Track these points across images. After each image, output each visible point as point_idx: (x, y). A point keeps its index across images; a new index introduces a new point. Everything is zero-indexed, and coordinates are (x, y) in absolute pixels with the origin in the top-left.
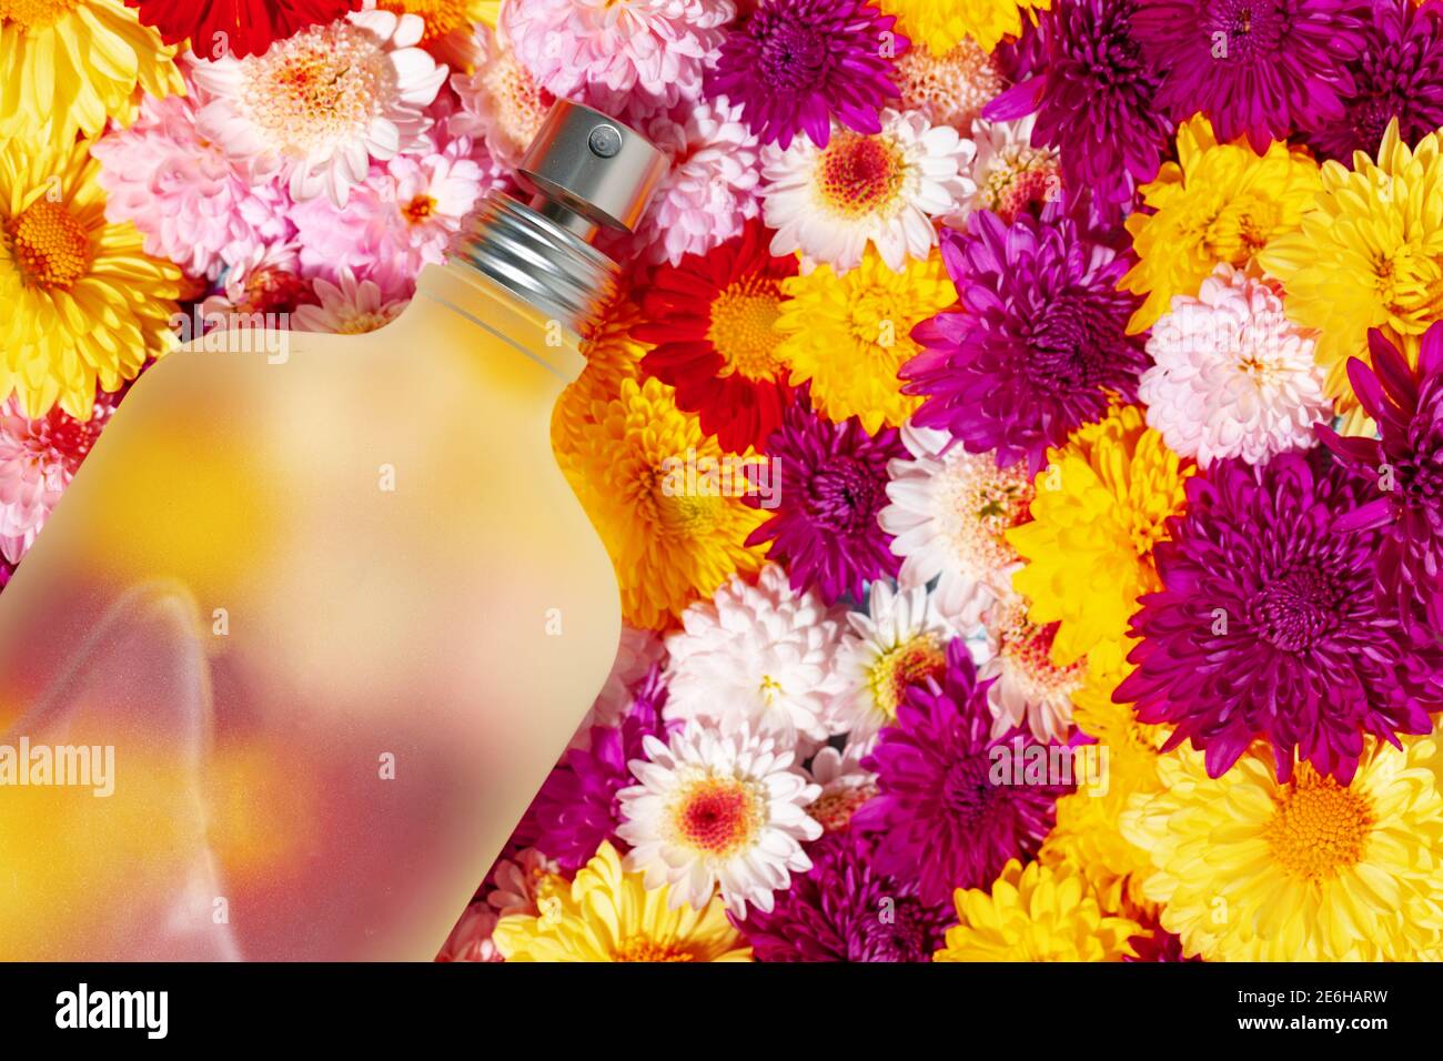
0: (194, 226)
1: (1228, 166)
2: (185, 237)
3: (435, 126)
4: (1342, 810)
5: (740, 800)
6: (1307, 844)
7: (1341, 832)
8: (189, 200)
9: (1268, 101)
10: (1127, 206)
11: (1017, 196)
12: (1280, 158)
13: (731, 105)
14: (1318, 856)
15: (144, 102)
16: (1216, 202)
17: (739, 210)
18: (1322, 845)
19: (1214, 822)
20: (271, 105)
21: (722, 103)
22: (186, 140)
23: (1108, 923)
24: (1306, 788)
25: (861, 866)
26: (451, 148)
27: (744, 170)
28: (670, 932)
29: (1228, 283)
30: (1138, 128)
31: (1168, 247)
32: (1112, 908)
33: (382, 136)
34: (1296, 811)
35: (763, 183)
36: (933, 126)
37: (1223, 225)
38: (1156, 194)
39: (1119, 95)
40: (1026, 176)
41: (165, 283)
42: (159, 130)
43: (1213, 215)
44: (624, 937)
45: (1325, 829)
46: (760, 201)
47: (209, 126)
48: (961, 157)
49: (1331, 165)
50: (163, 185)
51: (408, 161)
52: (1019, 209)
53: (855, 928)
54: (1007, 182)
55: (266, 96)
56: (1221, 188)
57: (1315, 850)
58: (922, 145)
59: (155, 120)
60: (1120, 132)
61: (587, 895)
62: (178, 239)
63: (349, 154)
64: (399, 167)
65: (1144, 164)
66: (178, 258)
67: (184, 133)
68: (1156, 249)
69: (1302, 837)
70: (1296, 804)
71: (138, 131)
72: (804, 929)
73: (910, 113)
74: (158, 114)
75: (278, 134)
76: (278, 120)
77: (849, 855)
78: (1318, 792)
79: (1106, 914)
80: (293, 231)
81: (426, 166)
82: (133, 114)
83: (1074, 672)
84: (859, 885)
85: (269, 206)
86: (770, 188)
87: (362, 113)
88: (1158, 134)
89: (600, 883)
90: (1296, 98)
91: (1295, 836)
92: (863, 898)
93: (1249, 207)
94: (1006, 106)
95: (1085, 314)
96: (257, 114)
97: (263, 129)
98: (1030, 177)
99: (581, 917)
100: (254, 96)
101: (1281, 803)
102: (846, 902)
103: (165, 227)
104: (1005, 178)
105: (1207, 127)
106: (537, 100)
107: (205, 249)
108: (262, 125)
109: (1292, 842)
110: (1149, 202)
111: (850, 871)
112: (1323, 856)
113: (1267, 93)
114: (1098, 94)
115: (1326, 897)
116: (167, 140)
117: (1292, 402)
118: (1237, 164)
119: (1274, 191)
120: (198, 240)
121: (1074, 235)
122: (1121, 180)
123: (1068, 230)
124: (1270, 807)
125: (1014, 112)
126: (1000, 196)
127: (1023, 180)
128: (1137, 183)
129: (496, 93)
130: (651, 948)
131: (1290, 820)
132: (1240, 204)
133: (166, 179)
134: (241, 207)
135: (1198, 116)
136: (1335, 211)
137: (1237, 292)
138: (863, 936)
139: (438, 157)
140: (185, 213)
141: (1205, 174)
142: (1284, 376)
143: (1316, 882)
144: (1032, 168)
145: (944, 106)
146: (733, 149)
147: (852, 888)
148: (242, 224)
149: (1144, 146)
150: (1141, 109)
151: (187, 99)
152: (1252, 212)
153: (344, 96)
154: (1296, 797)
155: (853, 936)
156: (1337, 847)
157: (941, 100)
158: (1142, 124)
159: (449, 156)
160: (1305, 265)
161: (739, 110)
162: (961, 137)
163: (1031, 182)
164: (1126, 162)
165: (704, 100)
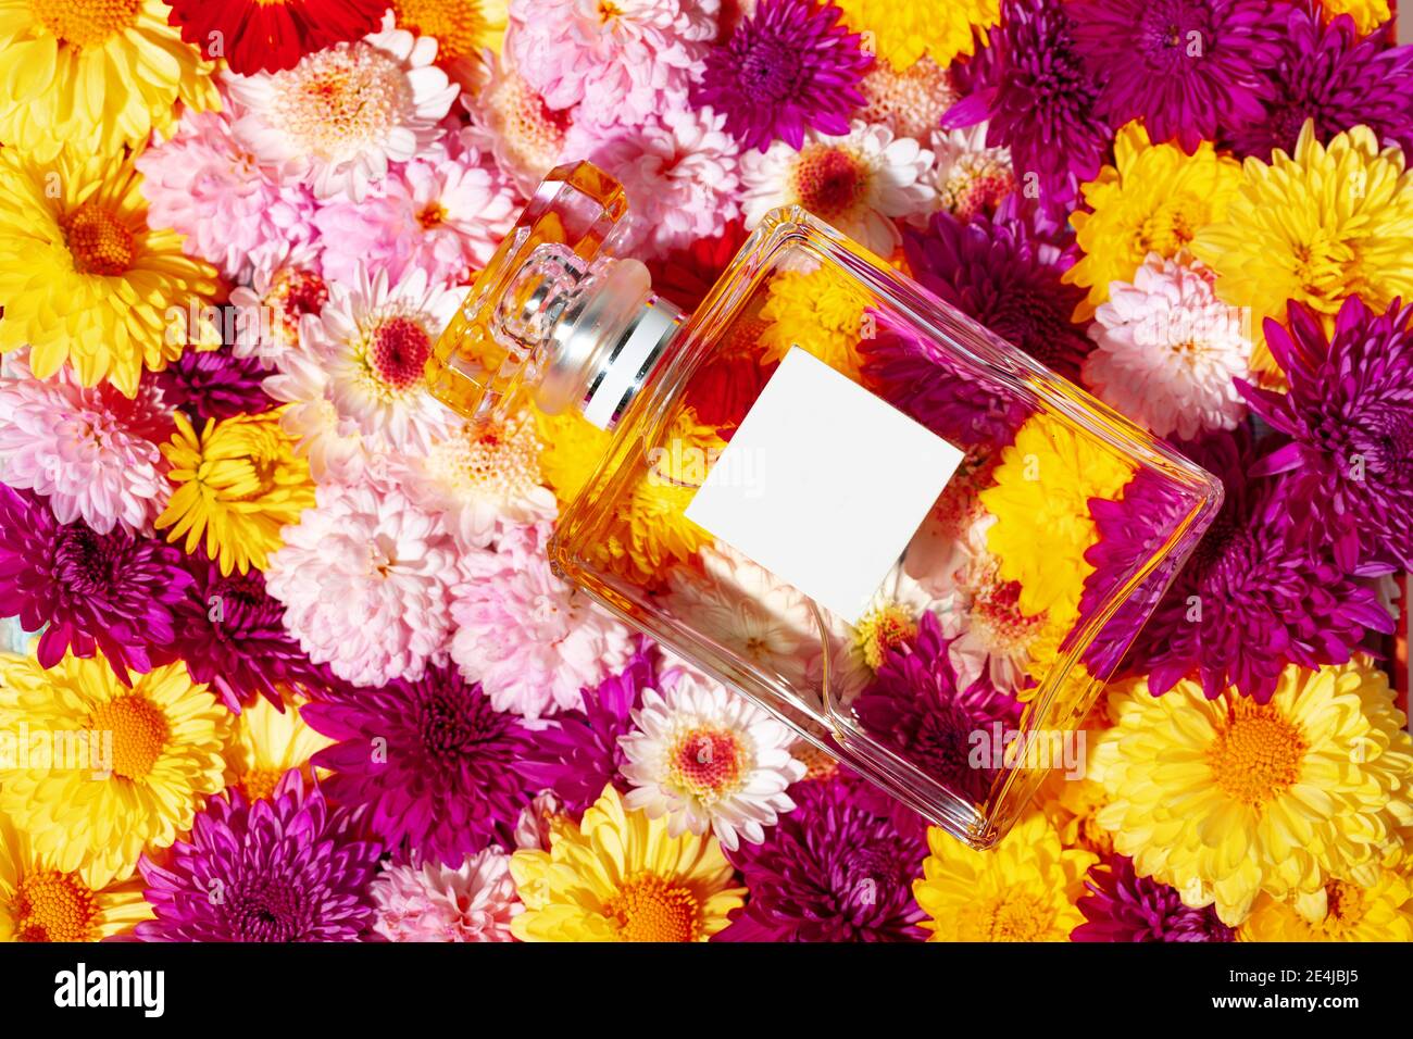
0: (228, 228)
1: (1161, 167)
2: (221, 238)
3: (447, 136)
4: (1277, 736)
5: (731, 742)
6: (1246, 766)
7: (1277, 755)
8: (225, 204)
9: (1196, 106)
10: (1071, 205)
11: (972, 199)
12: (1209, 161)
13: (716, 113)
14: (1257, 779)
15: (184, 116)
16: (1150, 199)
17: (720, 211)
18: (1260, 767)
19: (1161, 746)
20: (300, 113)
21: (707, 112)
22: (223, 147)
23: (1068, 854)
24: (1244, 719)
25: (840, 810)
26: (463, 157)
27: (726, 174)
28: (671, 868)
29: (1160, 270)
30: (1079, 132)
31: (1108, 239)
32: (1071, 840)
33: (401, 143)
34: (1235, 738)
35: (741, 188)
36: (896, 137)
37: (1156, 221)
38: (1096, 193)
39: (1064, 101)
40: (980, 181)
41: (204, 279)
42: (198, 140)
43: (1148, 214)
44: (628, 871)
45: (1262, 753)
46: (739, 205)
47: (243, 136)
48: (921, 166)
49: (1252, 162)
50: (202, 188)
51: (424, 166)
52: (975, 211)
53: (837, 860)
54: (963, 187)
55: (296, 105)
56: (1155, 188)
57: (1254, 772)
58: (885, 156)
59: (194, 132)
60: (1064, 134)
61: (596, 830)
62: (213, 240)
63: (369, 160)
64: (414, 173)
65: (1085, 164)
66: (213, 258)
67: (220, 142)
68: (1098, 242)
69: (1241, 760)
70: (1234, 733)
71: (179, 141)
72: (791, 863)
73: (876, 127)
74: (196, 127)
75: (307, 140)
76: (307, 126)
77: (829, 798)
78: (1255, 722)
79: (1065, 847)
80: (316, 233)
81: (440, 173)
82: (173, 127)
83: (1034, 625)
84: (840, 825)
85: (297, 209)
86: (747, 194)
87: (382, 120)
88: (1098, 137)
89: (606, 819)
90: (1222, 104)
91: (1235, 760)
92: (843, 836)
93: (1182, 205)
94: (962, 115)
95: (1033, 306)
96: (287, 121)
97: (293, 136)
98: (984, 182)
99: (590, 848)
100: (285, 105)
101: (1221, 733)
102: (828, 838)
103: (202, 228)
104: (962, 183)
105: (1142, 134)
106: (538, 115)
107: (237, 250)
108: (292, 132)
109: (1232, 766)
110: (1090, 201)
111: (831, 812)
112: (1261, 778)
113: (1194, 97)
114: (1044, 99)
115: (1265, 815)
116: (207, 149)
117: (1221, 379)
118: (1169, 165)
119: (1202, 191)
120: (231, 242)
121: (1024, 235)
122: (1065, 182)
123: (1018, 228)
124: (1211, 735)
125: (969, 119)
126: (958, 199)
127: (978, 185)
128: (1080, 182)
129: (503, 112)
130: (654, 880)
131: (1230, 746)
132: (1172, 202)
133: (204, 182)
134: (271, 210)
135: (1133, 123)
136: (1255, 200)
137: (1169, 278)
138: (845, 869)
139: (452, 163)
140: (221, 213)
141: (1140, 174)
142: (1214, 355)
143: (1256, 805)
144: (986, 174)
145: (906, 118)
146: (716, 156)
147: (833, 827)
148: (272, 226)
149: (1085, 148)
150: (1083, 114)
151: (222, 115)
152: (1183, 210)
153: (366, 106)
154: (1234, 727)
155: (836, 867)
156: (1274, 770)
157: (903, 112)
158: (1084, 128)
159: (462, 163)
160: (1233, 249)
161: (721, 120)
162: (921, 148)
163: (985, 187)
164: (1069, 165)
165: (689, 109)
